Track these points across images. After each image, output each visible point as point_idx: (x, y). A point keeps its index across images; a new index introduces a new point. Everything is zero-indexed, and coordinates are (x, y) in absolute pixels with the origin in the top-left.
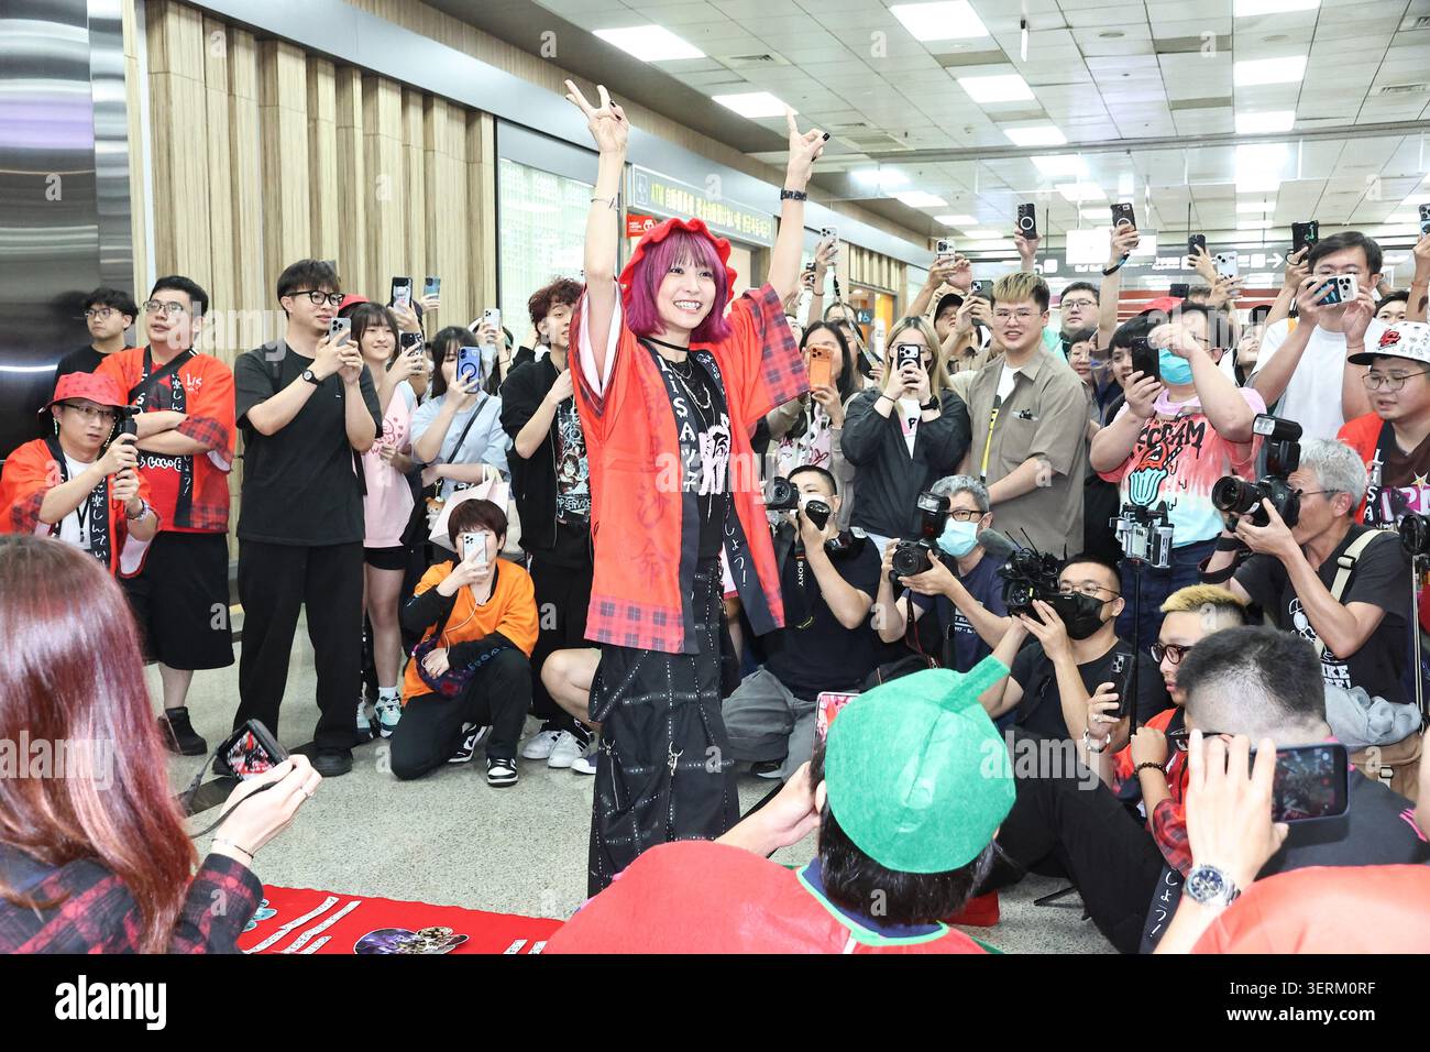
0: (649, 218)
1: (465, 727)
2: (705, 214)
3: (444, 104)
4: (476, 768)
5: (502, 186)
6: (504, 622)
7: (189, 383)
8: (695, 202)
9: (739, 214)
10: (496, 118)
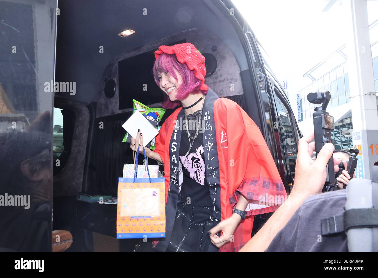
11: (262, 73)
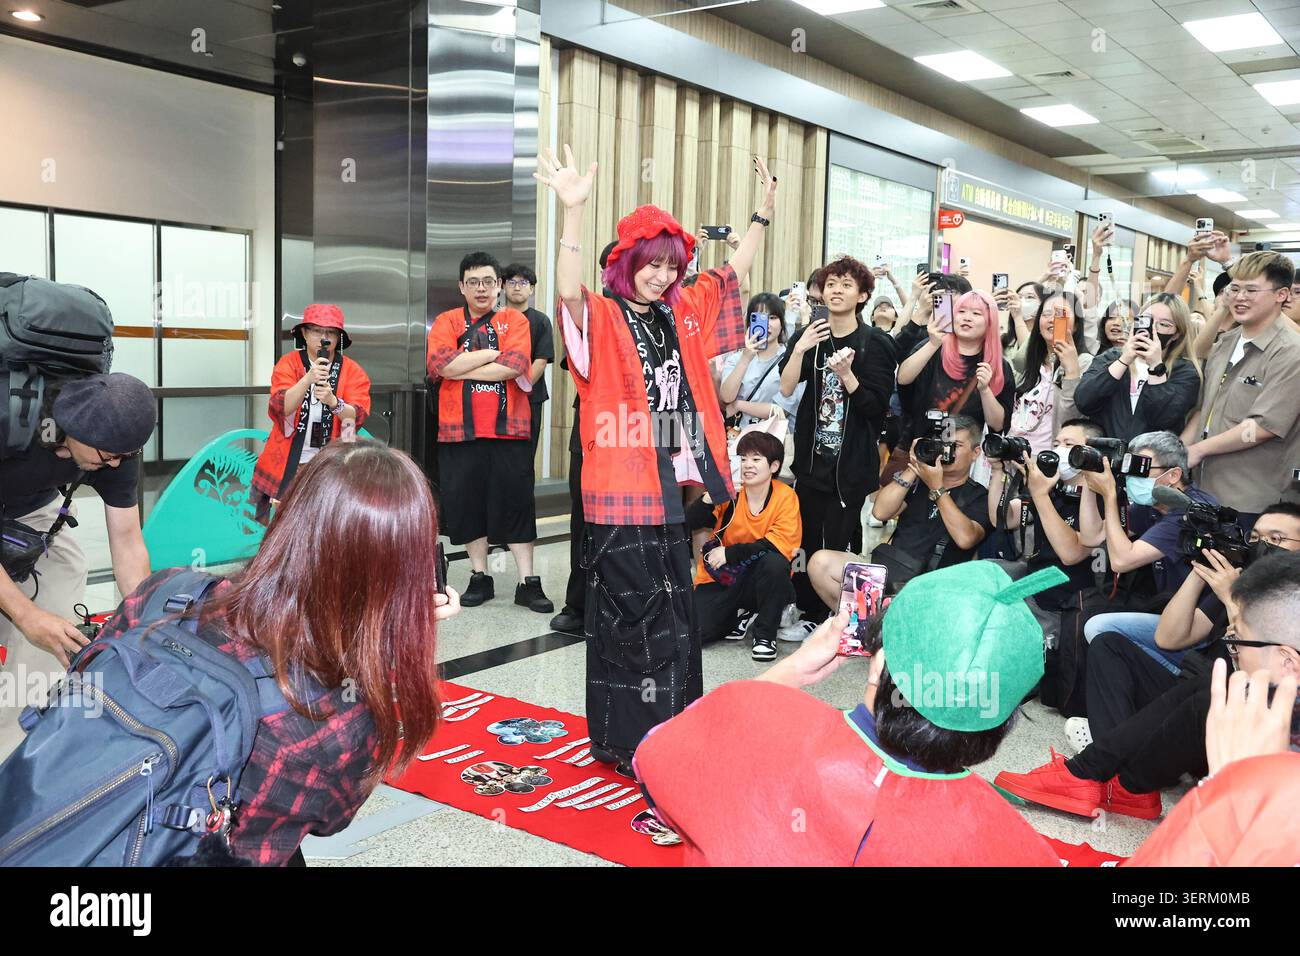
0: (958, 213)
1: (740, 612)
2: (1010, 209)
3: (786, 121)
4: (747, 645)
5: (831, 186)
6: (771, 531)
7: (499, 328)
8: (1002, 198)
9: (1042, 210)
10: (829, 132)
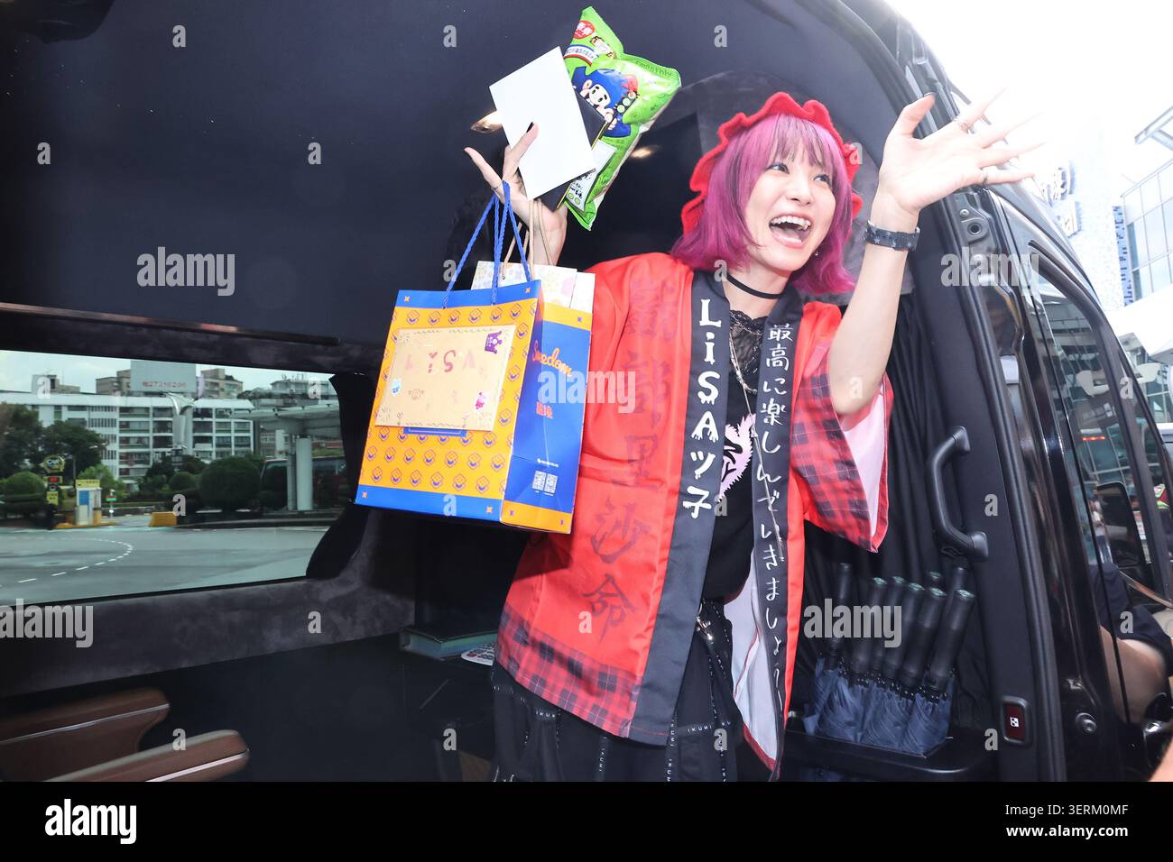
11: (981, 211)
